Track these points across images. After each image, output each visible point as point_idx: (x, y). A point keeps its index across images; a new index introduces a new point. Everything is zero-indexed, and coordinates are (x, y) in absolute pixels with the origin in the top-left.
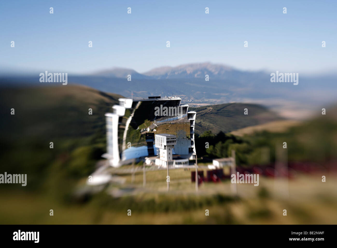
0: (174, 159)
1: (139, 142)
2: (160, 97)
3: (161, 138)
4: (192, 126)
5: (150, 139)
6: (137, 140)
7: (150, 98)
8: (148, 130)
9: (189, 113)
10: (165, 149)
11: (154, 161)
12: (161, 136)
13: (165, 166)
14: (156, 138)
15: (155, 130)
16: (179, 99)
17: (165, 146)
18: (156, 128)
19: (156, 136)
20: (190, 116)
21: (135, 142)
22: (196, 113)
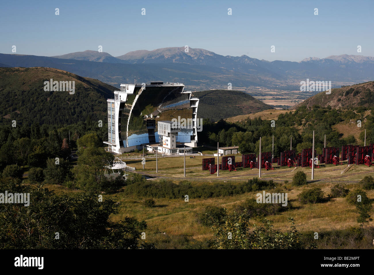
0: (177, 146)
1: (141, 129)
2: (162, 83)
3: (165, 125)
4: (194, 114)
5: (151, 126)
6: (140, 127)
7: (152, 83)
8: (152, 116)
9: (191, 100)
10: (169, 136)
11: (157, 149)
12: (165, 123)
13: (168, 153)
14: (158, 125)
15: (158, 117)
16: (182, 85)
17: (169, 133)
18: (160, 114)
19: (160, 123)
20: (193, 103)
21: (137, 129)
22: (199, 99)
